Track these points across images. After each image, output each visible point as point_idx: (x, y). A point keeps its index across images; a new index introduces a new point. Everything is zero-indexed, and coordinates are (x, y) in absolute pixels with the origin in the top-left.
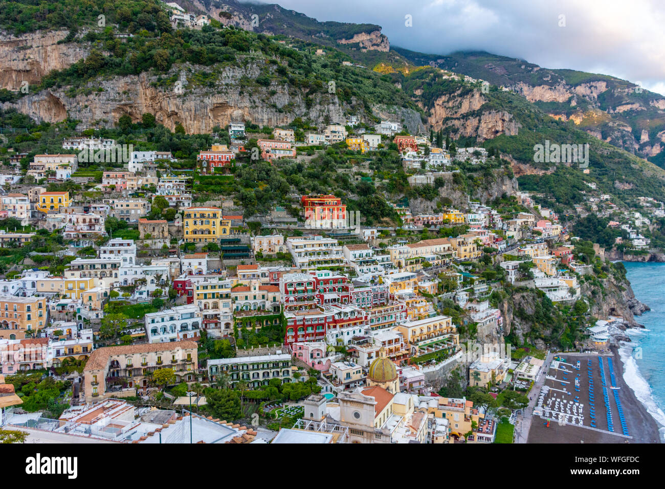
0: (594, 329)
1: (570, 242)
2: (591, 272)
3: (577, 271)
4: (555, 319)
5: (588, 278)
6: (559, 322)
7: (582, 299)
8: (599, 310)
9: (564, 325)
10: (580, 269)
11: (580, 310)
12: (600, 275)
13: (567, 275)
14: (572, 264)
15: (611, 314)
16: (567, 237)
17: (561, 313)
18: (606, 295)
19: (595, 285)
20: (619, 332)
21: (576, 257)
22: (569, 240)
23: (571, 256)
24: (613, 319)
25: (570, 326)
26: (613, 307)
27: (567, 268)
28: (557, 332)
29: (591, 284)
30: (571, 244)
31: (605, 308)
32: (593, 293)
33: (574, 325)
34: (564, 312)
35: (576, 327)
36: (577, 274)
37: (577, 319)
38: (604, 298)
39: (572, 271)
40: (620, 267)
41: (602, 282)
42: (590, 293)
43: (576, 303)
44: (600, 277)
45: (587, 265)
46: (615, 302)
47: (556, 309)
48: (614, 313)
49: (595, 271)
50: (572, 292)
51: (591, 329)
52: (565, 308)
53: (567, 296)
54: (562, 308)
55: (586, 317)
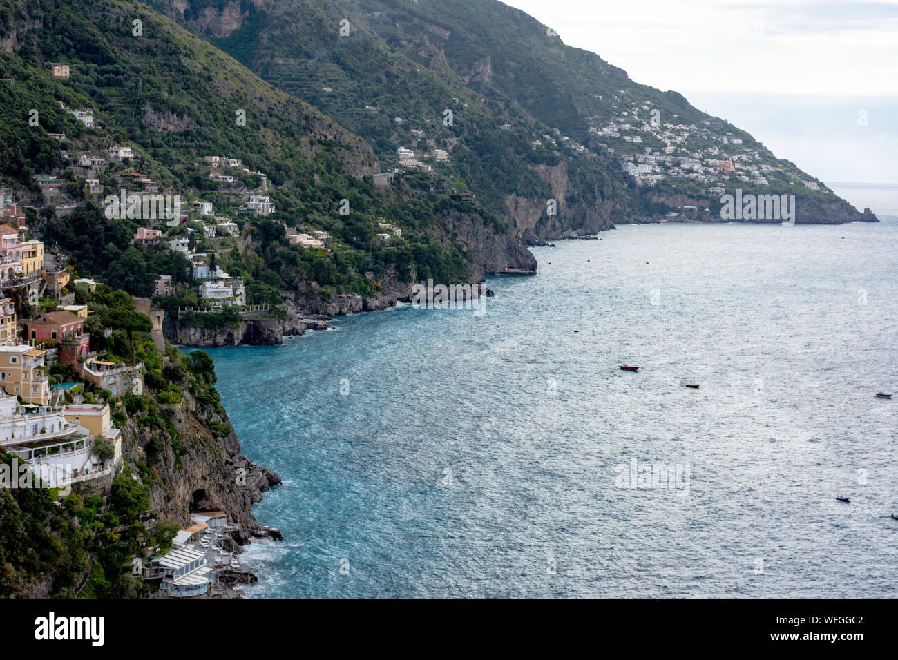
0: (169, 560)
1: (72, 296)
2: (139, 388)
3: (104, 385)
4: (59, 543)
5: (134, 405)
6: (72, 552)
7: (127, 472)
8: (168, 499)
9: (86, 558)
10: (110, 379)
11: (129, 504)
12: (162, 394)
13: (77, 399)
14: (89, 364)
15: (195, 508)
16: (64, 280)
17: (76, 521)
18: (183, 452)
19: (153, 424)
20: (222, 557)
21: (97, 343)
22: (70, 287)
23: (84, 340)
24: (201, 520)
25: (105, 560)
26: (200, 485)
27: (77, 378)
28: (69, 583)
29: (143, 423)
30: (78, 301)
31: (183, 492)
32: (151, 449)
33: (115, 555)
34: (85, 518)
35: (122, 560)
36: (105, 395)
37: (122, 539)
38: (178, 461)
39: (91, 387)
40: (204, 367)
41: (170, 413)
42: (141, 450)
43: (115, 488)
44: (163, 401)
45: (132, 363)
46: (206, 472)
47: (60, 512)
48: (204, 503)
49: (149, 381)
50: (102, 452)
51: (163, 561)
52: (88, 504)
53: (88, 466)
54: (80, 506)
55: (148, 526)
